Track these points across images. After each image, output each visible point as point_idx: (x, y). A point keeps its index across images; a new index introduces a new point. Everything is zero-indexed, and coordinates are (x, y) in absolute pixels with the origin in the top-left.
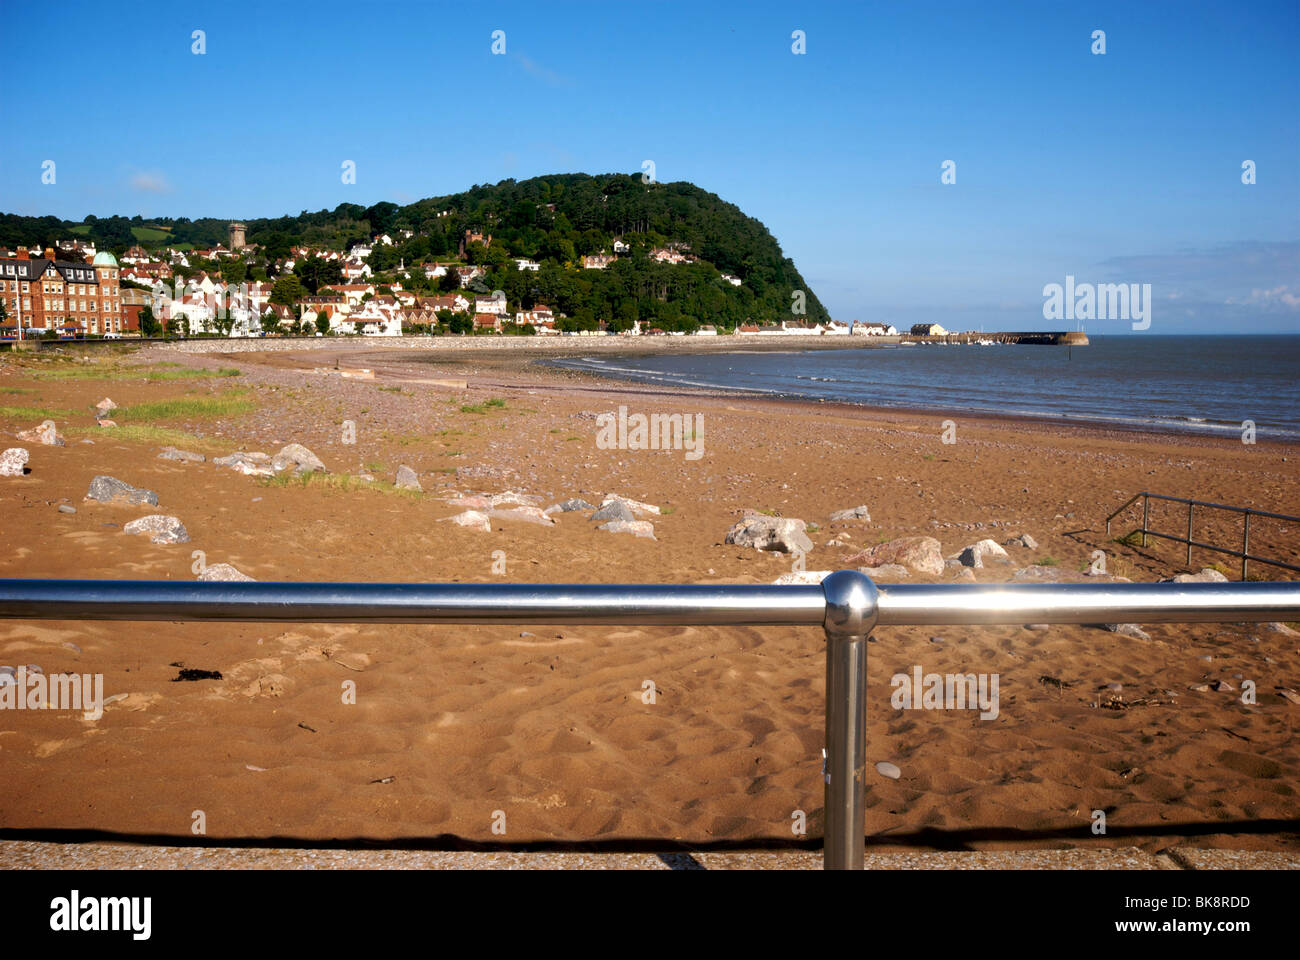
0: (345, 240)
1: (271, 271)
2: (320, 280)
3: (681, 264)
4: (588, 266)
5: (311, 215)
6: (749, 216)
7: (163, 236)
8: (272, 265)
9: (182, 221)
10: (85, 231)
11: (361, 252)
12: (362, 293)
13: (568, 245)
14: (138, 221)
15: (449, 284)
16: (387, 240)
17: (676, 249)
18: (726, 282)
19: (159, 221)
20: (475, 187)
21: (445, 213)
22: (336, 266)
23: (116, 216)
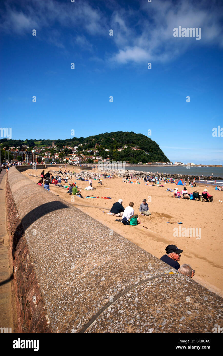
0: (74, 145)
1: (59, 151)
2: (68, 152)
3: (137, 150)
4: (119, 151)
5: (68, 139)
6: (153, 140)
7: (40, 143)
8: (60, 150)
9: (44, 140)
10: (25, 142)
11: (76, 147)
12: (75, 156)
13: (115, 146)
14: (36, 140)
15: (92, 154)
16: (82, 145)
17: (136, 147)
18: (146, 154)
19: (39, 140)
20: (100, 134)
21: (93, 139)
22: (71, 150)
23: (31, 139)
